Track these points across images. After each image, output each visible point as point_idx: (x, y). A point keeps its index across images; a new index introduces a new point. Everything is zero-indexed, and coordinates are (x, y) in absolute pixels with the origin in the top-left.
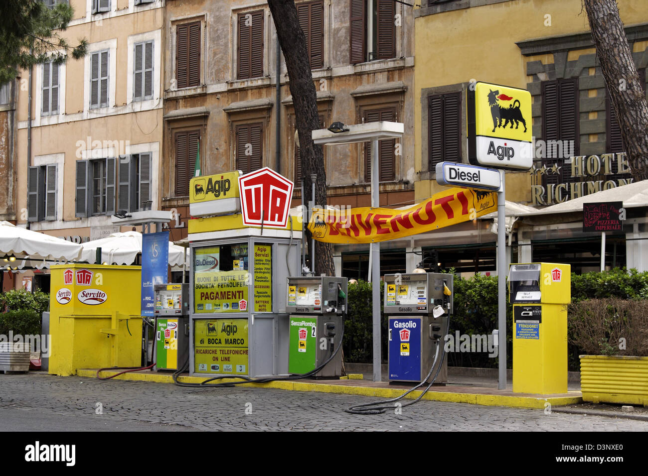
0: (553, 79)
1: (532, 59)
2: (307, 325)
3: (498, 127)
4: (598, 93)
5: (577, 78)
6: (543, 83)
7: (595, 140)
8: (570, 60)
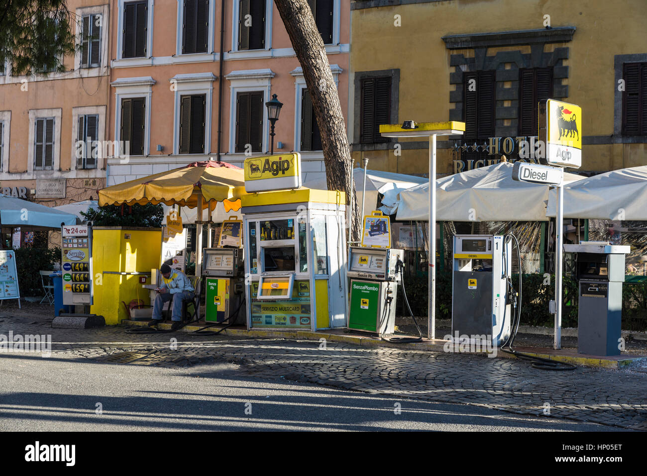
0: (473, 70)
1: (455, 52)
2: (370, 289)
3: (562, 136)
4: (512, 85)
5: (494, 71)
6: (464, 73)
7: (509, 125)
8: (489, 55)
